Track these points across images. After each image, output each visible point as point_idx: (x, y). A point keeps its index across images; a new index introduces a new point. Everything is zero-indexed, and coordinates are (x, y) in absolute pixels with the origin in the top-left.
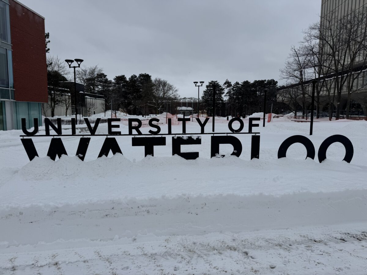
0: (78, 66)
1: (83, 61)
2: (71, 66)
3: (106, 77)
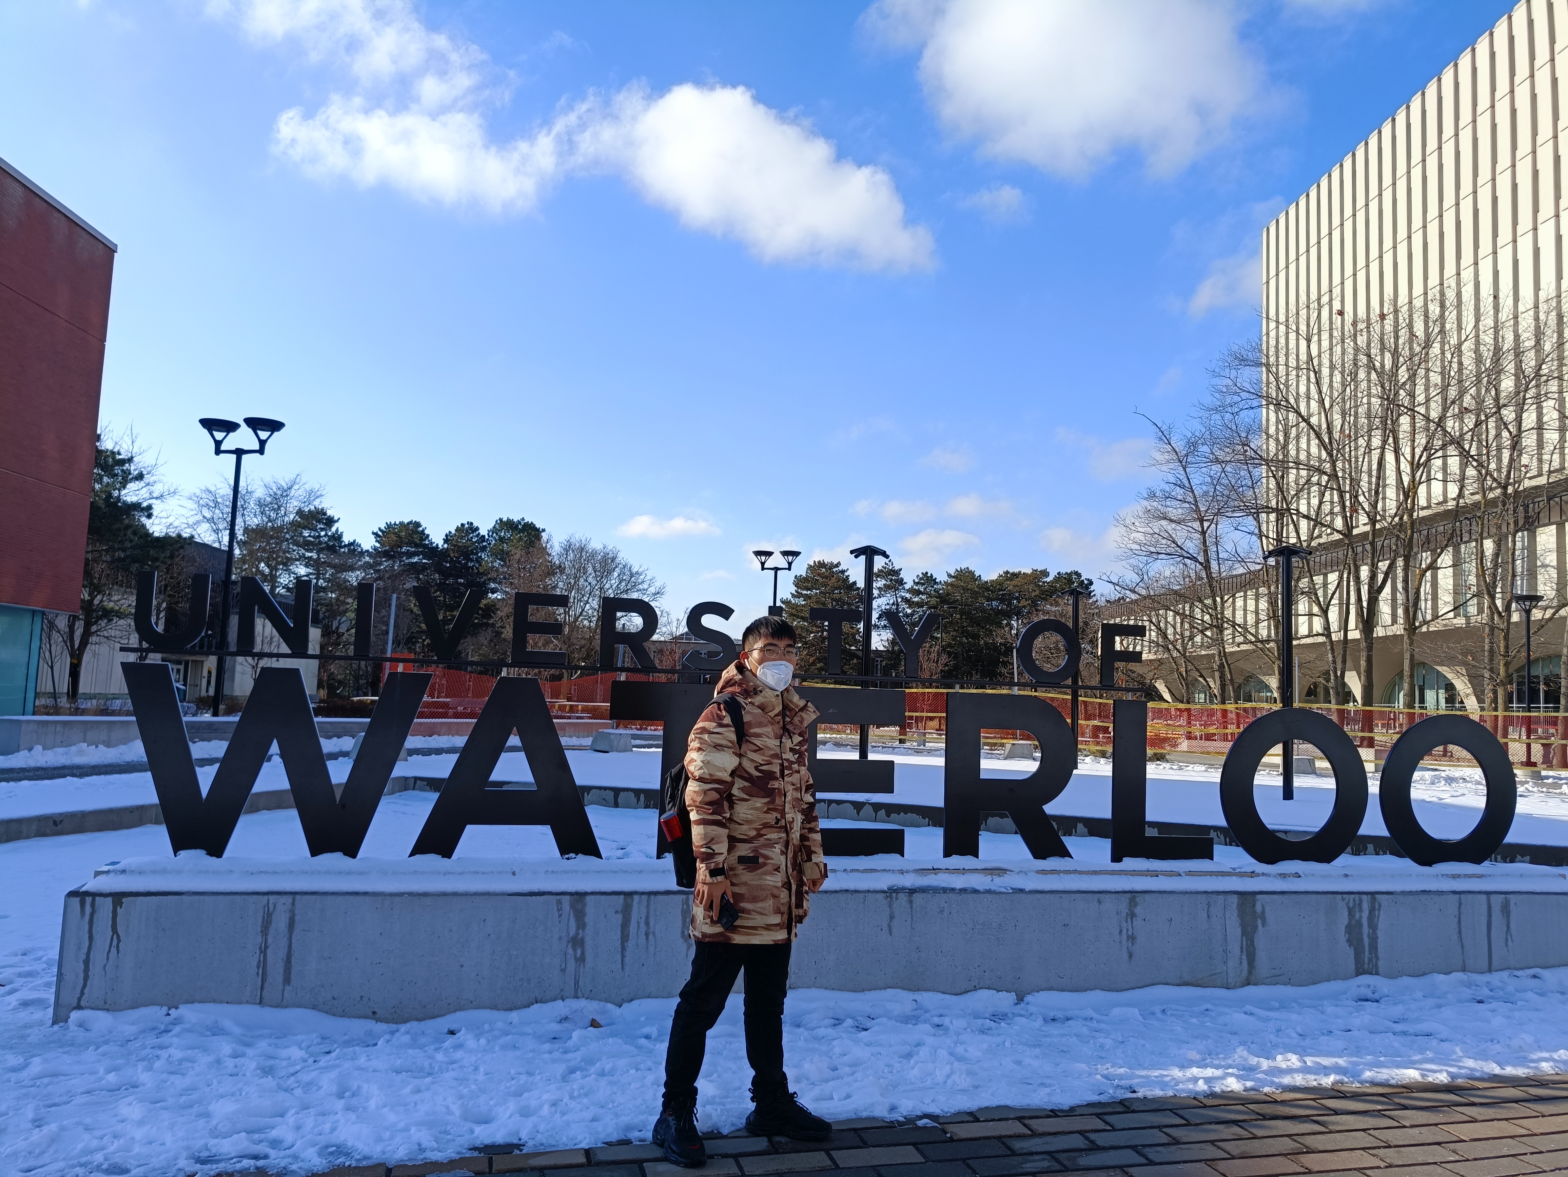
2: (223, 448)
3: (336, 525)
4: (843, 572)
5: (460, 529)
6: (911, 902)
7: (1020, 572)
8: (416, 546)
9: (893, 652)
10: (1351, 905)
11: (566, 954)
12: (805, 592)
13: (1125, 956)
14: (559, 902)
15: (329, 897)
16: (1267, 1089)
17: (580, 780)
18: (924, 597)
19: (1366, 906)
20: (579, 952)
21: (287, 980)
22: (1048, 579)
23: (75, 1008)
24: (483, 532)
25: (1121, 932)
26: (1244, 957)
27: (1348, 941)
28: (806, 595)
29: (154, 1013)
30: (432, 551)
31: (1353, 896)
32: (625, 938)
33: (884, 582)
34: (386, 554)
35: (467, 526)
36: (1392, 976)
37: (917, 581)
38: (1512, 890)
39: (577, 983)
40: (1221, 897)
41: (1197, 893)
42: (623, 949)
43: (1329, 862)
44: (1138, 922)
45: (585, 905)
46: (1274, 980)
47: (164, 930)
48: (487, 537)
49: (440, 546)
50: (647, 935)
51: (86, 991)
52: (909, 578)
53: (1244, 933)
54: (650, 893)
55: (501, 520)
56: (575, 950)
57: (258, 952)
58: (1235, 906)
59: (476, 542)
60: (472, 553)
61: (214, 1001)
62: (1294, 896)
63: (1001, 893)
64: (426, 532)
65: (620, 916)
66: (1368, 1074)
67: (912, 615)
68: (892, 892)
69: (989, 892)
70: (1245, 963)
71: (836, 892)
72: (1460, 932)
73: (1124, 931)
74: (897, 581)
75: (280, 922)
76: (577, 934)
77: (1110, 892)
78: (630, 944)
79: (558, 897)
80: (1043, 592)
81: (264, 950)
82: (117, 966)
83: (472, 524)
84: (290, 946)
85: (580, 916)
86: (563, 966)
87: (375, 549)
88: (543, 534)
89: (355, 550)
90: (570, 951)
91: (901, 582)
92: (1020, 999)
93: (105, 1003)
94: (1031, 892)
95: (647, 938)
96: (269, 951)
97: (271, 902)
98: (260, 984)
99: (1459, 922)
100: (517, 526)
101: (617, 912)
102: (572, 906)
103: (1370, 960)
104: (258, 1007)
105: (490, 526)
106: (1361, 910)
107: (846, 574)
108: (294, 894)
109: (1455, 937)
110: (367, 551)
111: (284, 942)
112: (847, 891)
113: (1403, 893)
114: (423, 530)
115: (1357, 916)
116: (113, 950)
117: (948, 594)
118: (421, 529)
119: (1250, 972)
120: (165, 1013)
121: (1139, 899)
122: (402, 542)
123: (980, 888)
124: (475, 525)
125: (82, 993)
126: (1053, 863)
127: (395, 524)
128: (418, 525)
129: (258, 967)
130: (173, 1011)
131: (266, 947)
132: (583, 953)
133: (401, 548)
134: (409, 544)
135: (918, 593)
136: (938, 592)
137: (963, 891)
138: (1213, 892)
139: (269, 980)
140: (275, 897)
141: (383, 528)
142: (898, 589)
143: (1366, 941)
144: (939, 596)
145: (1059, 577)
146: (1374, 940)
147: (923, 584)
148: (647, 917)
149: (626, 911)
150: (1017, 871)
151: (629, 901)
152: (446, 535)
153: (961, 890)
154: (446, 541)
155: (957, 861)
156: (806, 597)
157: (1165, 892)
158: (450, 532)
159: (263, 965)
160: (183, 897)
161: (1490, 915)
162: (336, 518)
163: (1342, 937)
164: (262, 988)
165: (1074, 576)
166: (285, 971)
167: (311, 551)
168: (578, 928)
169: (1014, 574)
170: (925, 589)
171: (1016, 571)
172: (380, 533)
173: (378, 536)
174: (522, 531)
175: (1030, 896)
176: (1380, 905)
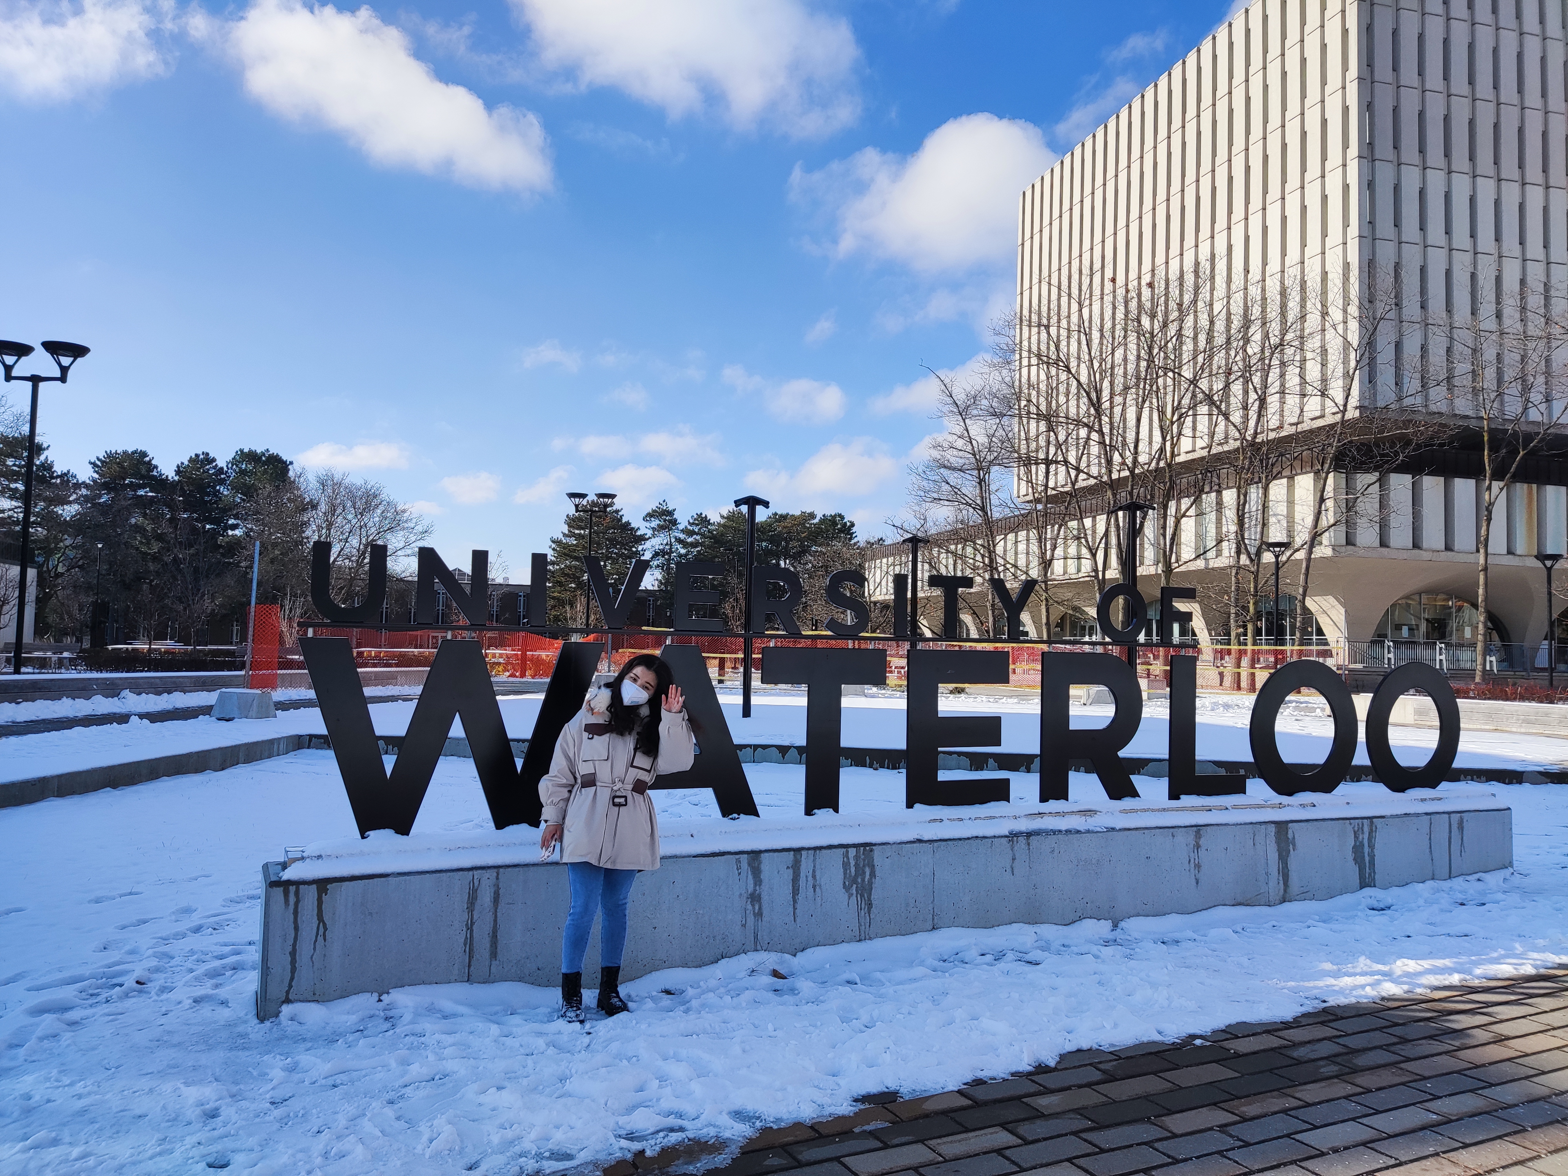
0: (58, 374)
1: (88, 356)
2: (14, 373)
3: (46, 453)
4: (617, 511)
5: (195, 460)
6: (1029, 844)
7: (788, 514)
8: (142, 477)
9: (666, 591)
10: (1356, 829)
11: (745, 910)
12: (577, 532)
13: (1194, 882)
14: (738, 861)
15: (532, 868)
16: (1419, 990)
17: (737, 739)
18: (698, 537)
19: (1366, 829)
20: (757, 907)
21: (494, 954)
22: (816, 521)
23: (283, 1002)
24: (221, 463)
25: (1190, 861)
26: (1281, 878)
27: (1354, 859)
28: (580, 534)
29: (365, 1001)
30: (160, 483)
31: (1357, 821)
32: (795, 891)
33: (658, 522)
34: (106, 486)
35: (202, 457)
36: (1385, 888)
37: (691, 521)
38: (1465, 809)
39: (756, 937)
40: (1263, 827)
41: (1245, 824)
42: (795, 901)
43: (1330, 792)
44: (1202, 852)
45: (760, 863)
46: (1306, 895)
47: (370, 914)
48: (225, 469)
49: (170, 478)
50: (814, 887)
51: (293, 984)
52: (683, 519)
53: (1280, 857)
54: (816, 849)
55: (242, 451)
56: (753, 905)
57: (465, 929)
58: (1273, 834)
59: (213, 474)
60: (209, 486)
61: (424, 983)
62: (1315, 823)
63: (1097, 832)
64: (153, 462)
65: (791, 871)
66: (1478, 971)
67: (686, 555)
68: (1013, 836)
69: (1088, 831)
70: (1281, 882)
71: (968, 839)
72: (1430, 847)
73: (1192, 861)
74: (670, 521)
75: (485, 897)
76: (755, 890)
77: (1181, 827)
78: (801, 897)
79: (737, 857)
80: (810, 533)
81: (470, 927)
82: (325, 955)
83: (207, 454)
84: (495, 921)
85: (756, 872)
86: (744, 922)
87: (94, 481)
88: (290, 467)
89: (68, 481)
90: (749, 907)
91: (674, 522)
92: (1115, 926)
93: (314, 994)
94: (1120, 830)
95: (815, 891)
96: (475, 927)
97: (476, 877)
98: (467, 961)
99: (1430, 839)
100: (261, 457)
101: (788, 868)
102: (749, 865)
103: (1370, 874)
104: (467, 984)
105: (230, 458)
106: (1363, 833)
107: (620, 513)
108: (497, 867)
109: (1428, 850)
110: (84, 483)
111: (489, 917)
112: (977, 837)
113: (1392, 816)
114: (150, 460)
115: (1361, 837)
116: (320, 939)
117: (722, 535)
118: (147, 459)
119: (1285, 891)
120: (377, 999)
121: (1203, 831)
122: (126, 473)
123: (1081, 829)
124: (212, 455)
125: (290, 986)
126: (1127, 803)
127: (116, 453)
128: (144, 454)
129: (465, 945)
130: (384, 997)
131: (472, 923)
132: (760, 908)
133: (125, 480)
134: (133, 476)
135: (691, 533)
136: (711, 533)
137: (1068, 832)
138: (1256, 823)
139: (476, 956)
140: (480, 871)
141: (101, 457)
142: (671, 529)
143: (1367, 859)
144: (713, 537)
145: (824, 519)
146: (1372, 857)
147: (697, 525)
148: (814, 871)
149: (796, 867)
150: (1104, 811)
151: (798, 857)
152: (178, 467)
153: (1066, 831)
154: (178, 472)
155: (1054, 805)
156: (579, 537)
157: (1221, 825)
158: (182, 463)
159: (470, 942)
160: (390, 879)
161: (1450, 832)
162: (45, 445)
163: (1350, 856)
164: (469, 966)
165: (838, 519)
166: (491, 946)
167: (16, 481)
168: (755, 885)
169: (781, 516)
170: (699, 529)
171: (784, 512)
172: (99, 463)
173: (98, 466)
174: (265, 463)
175: (1121, 833)
176: (1376, 828)
